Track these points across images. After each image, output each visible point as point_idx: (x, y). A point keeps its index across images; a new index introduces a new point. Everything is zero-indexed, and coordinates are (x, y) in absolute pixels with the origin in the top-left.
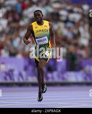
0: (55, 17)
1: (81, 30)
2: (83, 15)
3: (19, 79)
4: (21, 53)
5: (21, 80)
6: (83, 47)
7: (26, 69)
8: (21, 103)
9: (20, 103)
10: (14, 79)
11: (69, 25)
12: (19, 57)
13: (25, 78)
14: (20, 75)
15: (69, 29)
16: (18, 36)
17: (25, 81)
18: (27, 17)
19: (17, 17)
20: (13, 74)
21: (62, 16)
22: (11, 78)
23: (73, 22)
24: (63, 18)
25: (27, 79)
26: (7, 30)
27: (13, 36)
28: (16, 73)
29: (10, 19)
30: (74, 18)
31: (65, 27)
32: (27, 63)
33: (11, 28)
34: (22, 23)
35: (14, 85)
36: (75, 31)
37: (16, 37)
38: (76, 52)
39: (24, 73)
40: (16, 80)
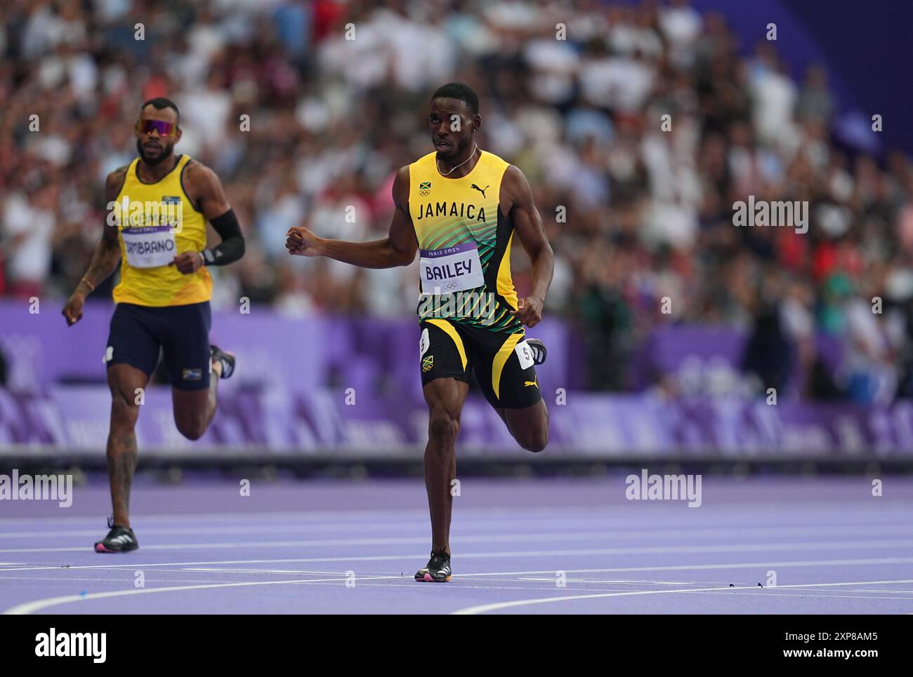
0: (504, 82)
1: (655, 154)
2: (666, 72)
3: (293, 438)
4: (307, 289)
5: (308, 445)
6: (664, 256)
7: (334, 377)
8: (308, 577)
9: (299, 577)
10: (263, 439)
11: (586, 124)
12: (296, 307)
13: (327, 430)
14: (303, 412)
15: (582, 149)
16: (290, 187)
17: (329, 447)
18: (340, 78)
19: (286, 78)
20: (258, 410)
21: (543, 72)
22: (247, 432)
23: (609, 113)
24: (553, 88)
25: (339, 437)
26: (229, 153)
27: (263, 190)
28: (276, 400)
29: (246, 88)
30: (614, 90)
31: (564, 139)
32: (339, 344)
33: (251, 141)
34: (312, 115)
35: (266, 471)
36: (622, 164)
37: (278, 196)
38: (625, 283)
39: (322, 403)
40: (277, 442)
